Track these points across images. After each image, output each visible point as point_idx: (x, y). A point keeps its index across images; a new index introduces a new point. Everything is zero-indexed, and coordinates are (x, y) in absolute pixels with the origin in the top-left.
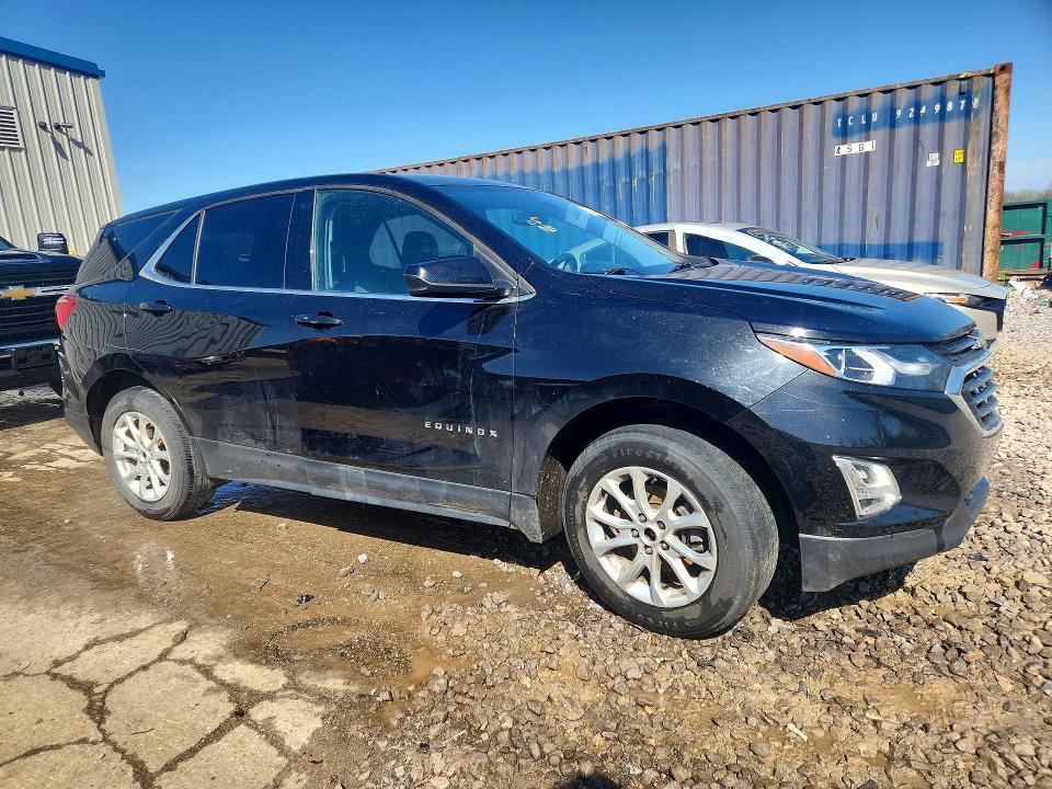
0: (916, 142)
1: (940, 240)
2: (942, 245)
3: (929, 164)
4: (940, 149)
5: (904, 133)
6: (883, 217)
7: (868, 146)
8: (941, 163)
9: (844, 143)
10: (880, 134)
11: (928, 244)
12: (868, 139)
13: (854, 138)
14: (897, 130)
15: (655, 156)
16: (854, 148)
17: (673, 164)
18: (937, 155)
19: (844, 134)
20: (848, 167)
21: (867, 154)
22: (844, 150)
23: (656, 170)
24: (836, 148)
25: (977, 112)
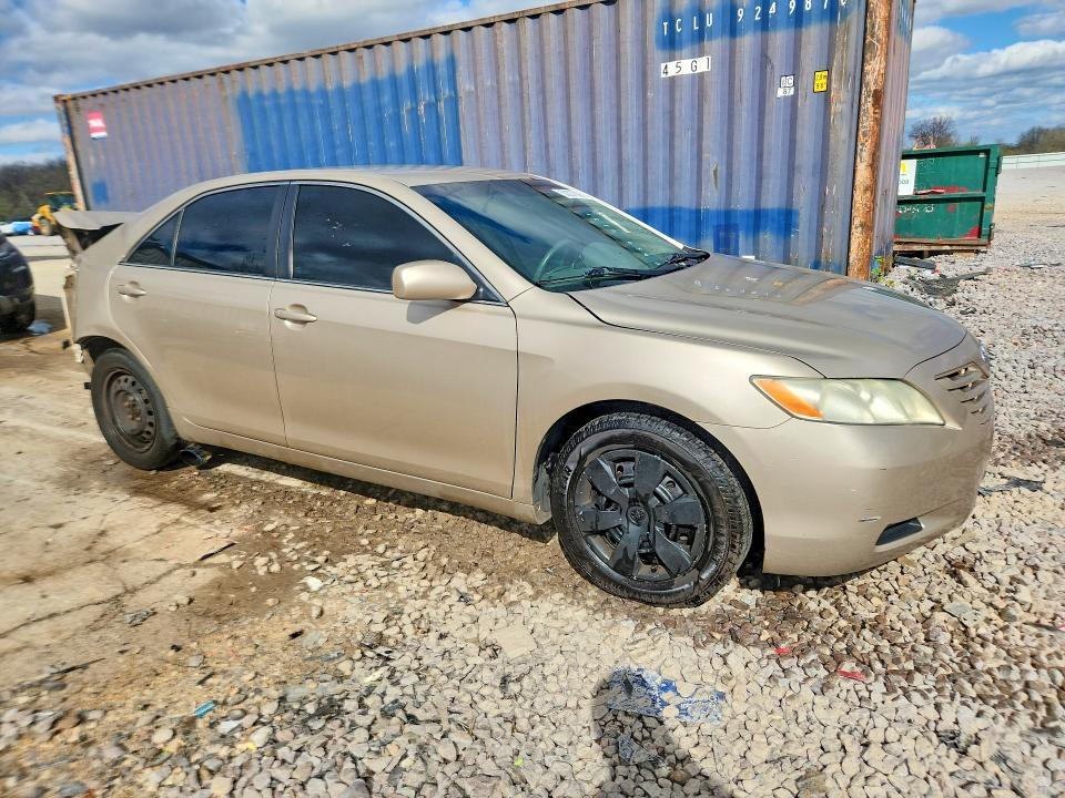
0: (764, 60)
1: (794, 208)
2: (797, 213)
3: (780, 93)
4: (795, 71)
5: (747, 42)
6: (722, 170)
7: (703, 64)
8: (796, 91)
9: (672, 59)
10: (716, 45)
11: (779, 211)
12: (701, 55)
13: (685, 51)
14: (738, 40)
15: (442, 71)
16: (684, 67)
17: (465, 85)
18: (790, 80)
19: (671, 44)
20: (677, 96)
21: (701, 75)
22: (672, 69)
23: (446, 92)
24: (663, 65)
25: (845, 12)
